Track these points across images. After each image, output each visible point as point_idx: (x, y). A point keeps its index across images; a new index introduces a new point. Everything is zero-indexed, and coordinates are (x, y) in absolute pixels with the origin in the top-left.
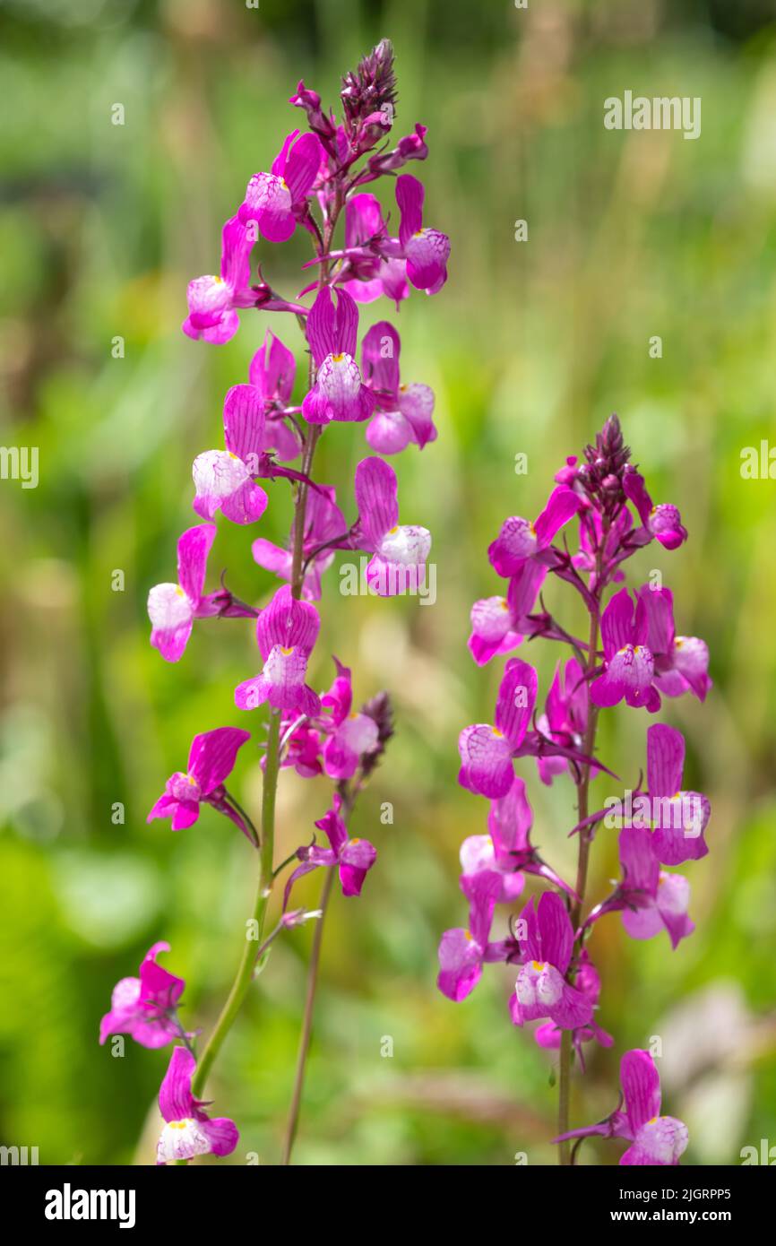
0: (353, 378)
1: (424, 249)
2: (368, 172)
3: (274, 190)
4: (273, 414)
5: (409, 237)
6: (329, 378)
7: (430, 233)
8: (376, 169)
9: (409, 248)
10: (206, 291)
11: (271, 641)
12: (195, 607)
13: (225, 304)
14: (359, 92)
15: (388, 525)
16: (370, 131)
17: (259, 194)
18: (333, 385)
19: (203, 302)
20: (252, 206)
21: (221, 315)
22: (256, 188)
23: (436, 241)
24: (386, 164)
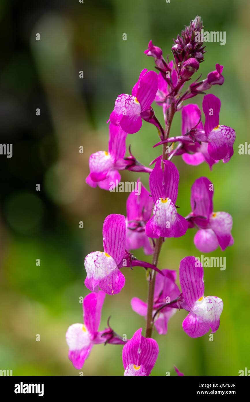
0: (172, 213)
1: (219, 137)
2: (190, 92)
3: (129, 104)
4: (139, 229)
5: (211, 130)
6: (158, 213)
7: (222, 128)
8: (194, 91)
9: (211, 136)
10: (99, 160)
11: (130, 361)
12: (92, 338)
13: (110, 167)
14: (182, 47)
15: (198, 296)
16: (187, 69)
17: (121, 106)
18: (160, 217)
19: (98, 166)
20: (117, 113)
21: (106, 174)
22: (120, 103)
23: (225, 132)
24: (199, 88)
